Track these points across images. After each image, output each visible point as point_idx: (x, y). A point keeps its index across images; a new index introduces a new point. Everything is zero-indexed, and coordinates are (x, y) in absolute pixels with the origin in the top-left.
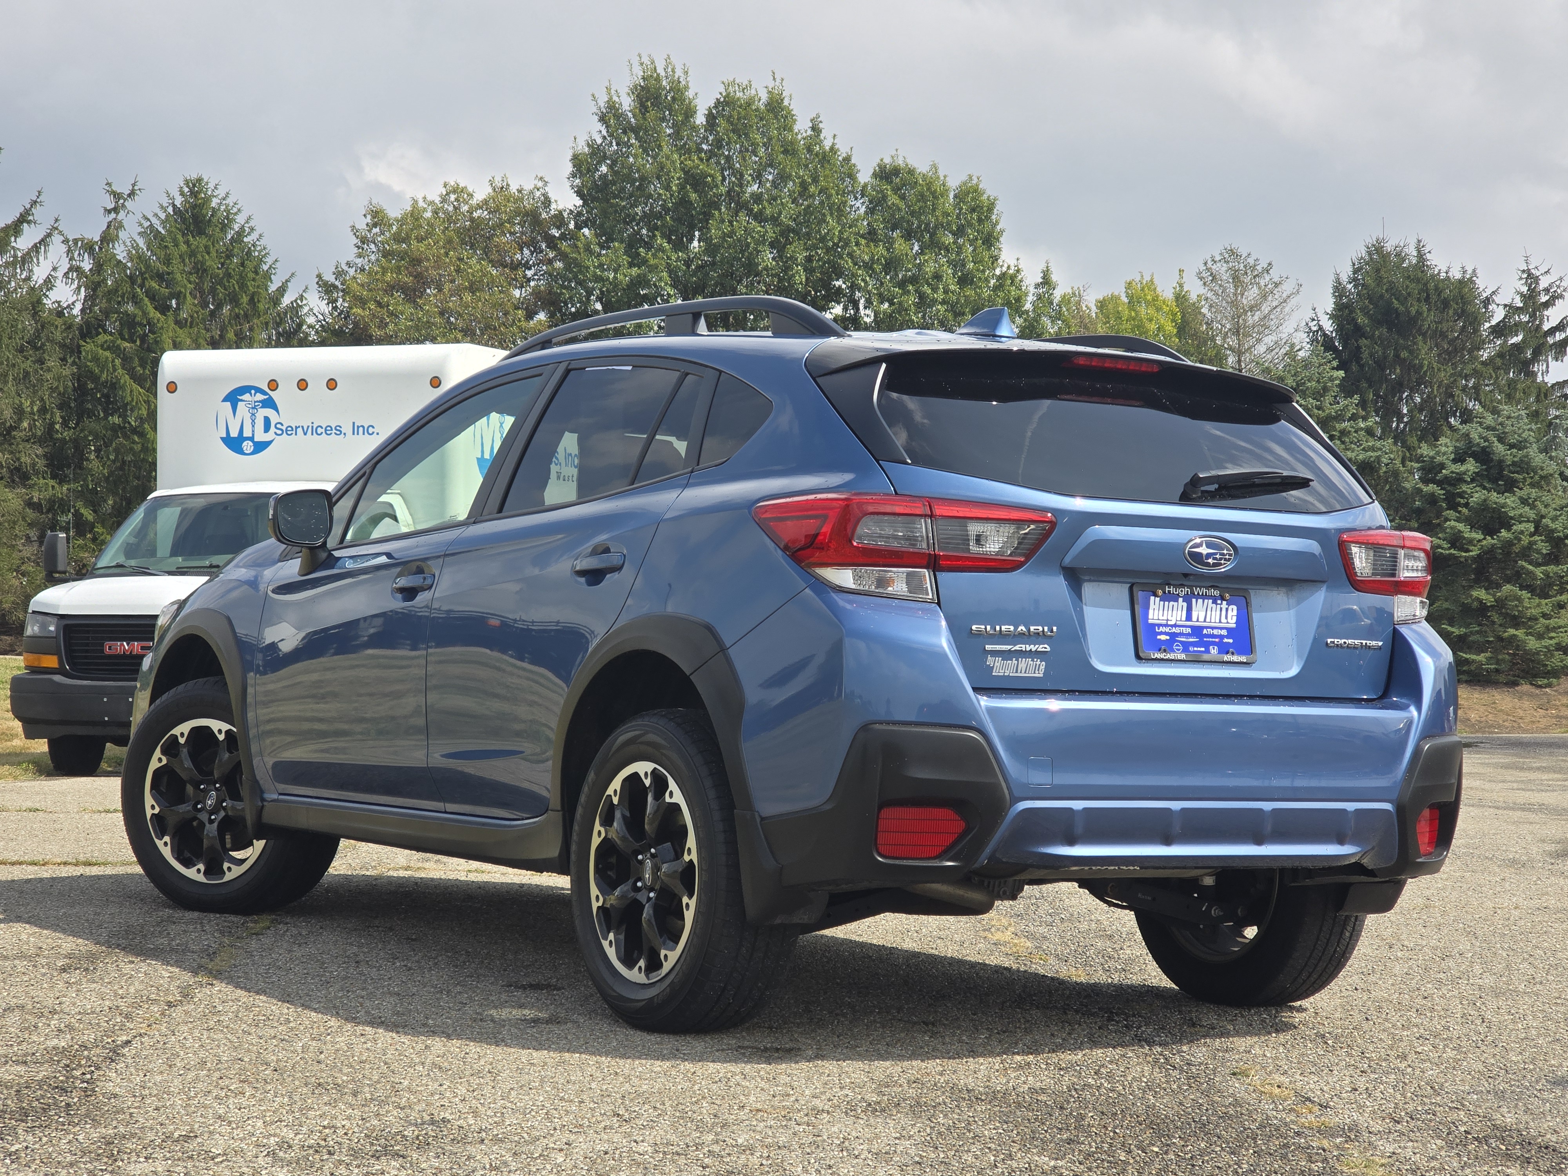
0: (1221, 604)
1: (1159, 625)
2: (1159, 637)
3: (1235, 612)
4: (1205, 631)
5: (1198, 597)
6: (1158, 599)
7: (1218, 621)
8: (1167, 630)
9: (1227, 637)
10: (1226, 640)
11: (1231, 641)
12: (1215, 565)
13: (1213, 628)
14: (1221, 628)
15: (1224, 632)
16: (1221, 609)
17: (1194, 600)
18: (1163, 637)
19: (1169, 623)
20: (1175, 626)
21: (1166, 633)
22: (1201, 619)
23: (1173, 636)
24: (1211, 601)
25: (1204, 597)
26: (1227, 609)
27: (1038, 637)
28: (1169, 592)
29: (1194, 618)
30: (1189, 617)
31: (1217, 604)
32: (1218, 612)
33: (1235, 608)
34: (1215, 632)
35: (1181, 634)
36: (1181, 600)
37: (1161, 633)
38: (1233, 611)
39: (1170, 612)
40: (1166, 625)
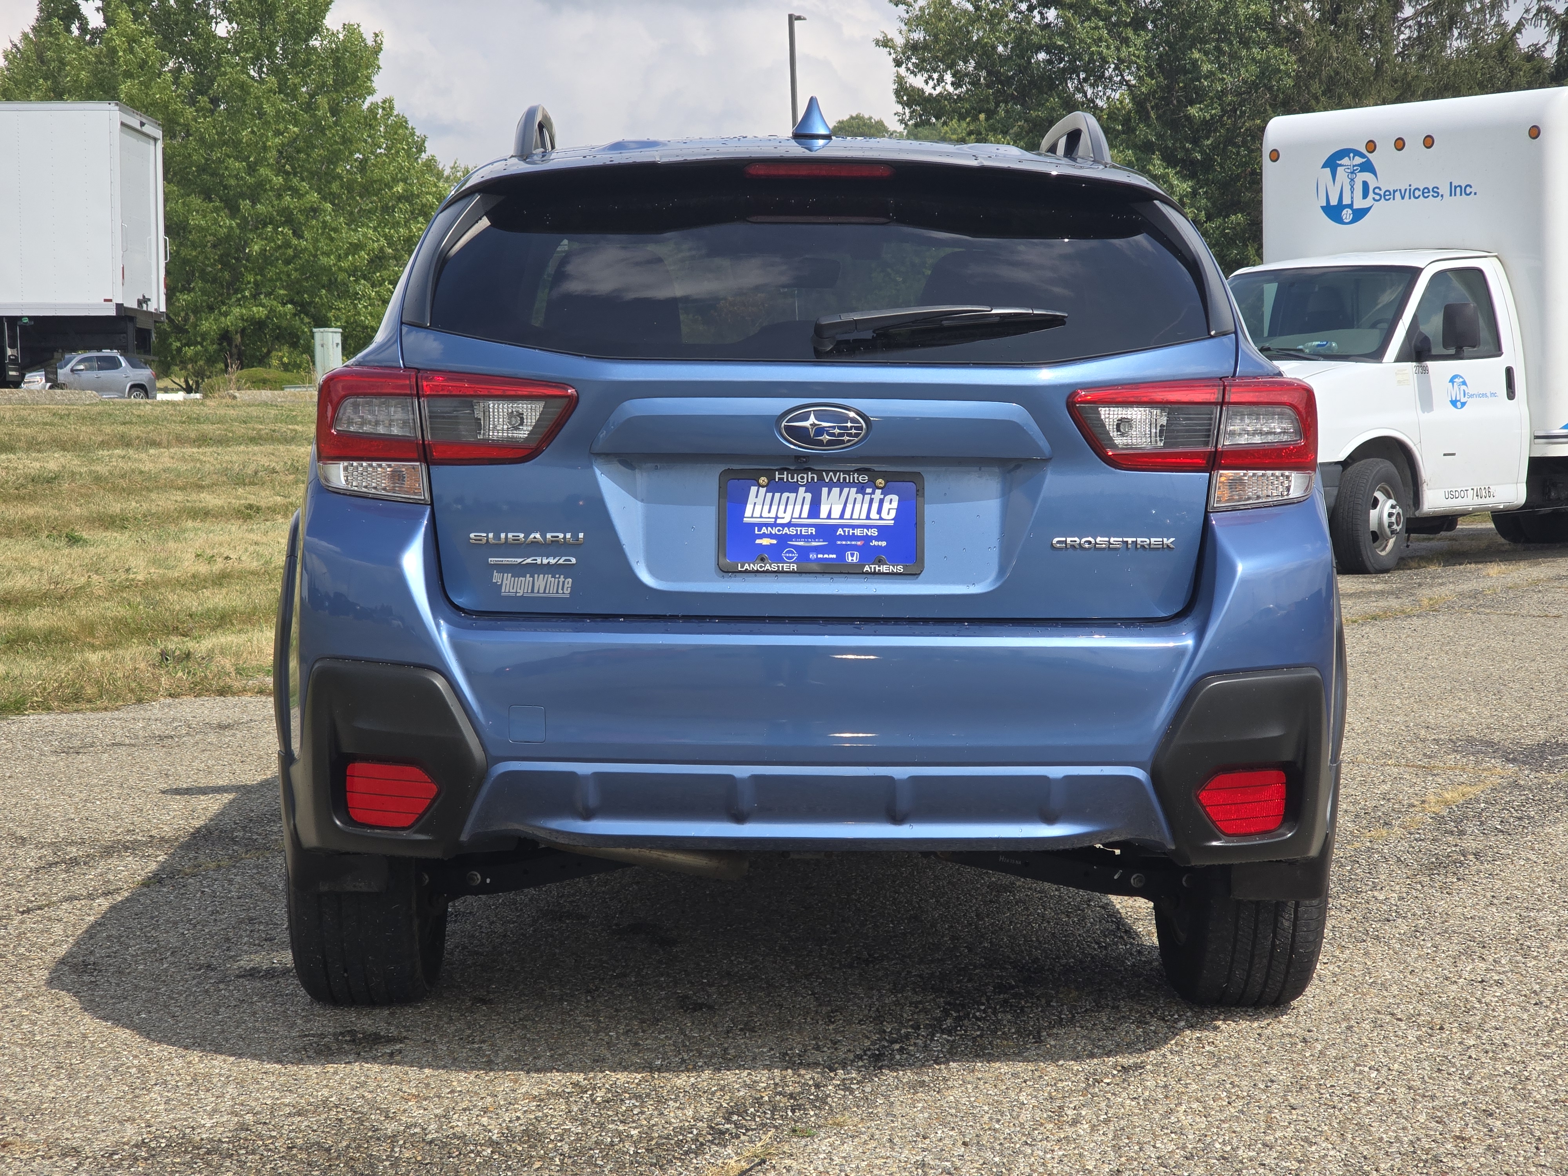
0: (873, 493)
1: (760, 526)
2: (758, 541)
3: (895, 505)
4: (840, 532)
5: (831, 485)
6: (763, 490)
7: (863, 516)
8: (775, 531)
9: (877, 539)
10: (874, 543)
11: (884, 544)
12: (830, 443)
13: (854, 527)
14: (868, 527)
15: (874, 532)
16: (871, 500)
17: (825, 490)
18: (766, 542)
19: (779, 521)
20: (789, 525)
21: (771, 536)
22: (836, 514)
23: (784, 540)
24: (854, 490)
25: (842, 485)
26: (881, 502)
27: (554, 548)
28: (781, 479)
29: (824, 513)
30: (814, 511)
31: (864, 494)
32: (866, 506)
33: (895, 498)
34: (858, 532)
35: (798, 537)
36: (802, 490)
37: (764, 536)
38: (891, 505)
39: (782, 507)
40: (775, 525)
